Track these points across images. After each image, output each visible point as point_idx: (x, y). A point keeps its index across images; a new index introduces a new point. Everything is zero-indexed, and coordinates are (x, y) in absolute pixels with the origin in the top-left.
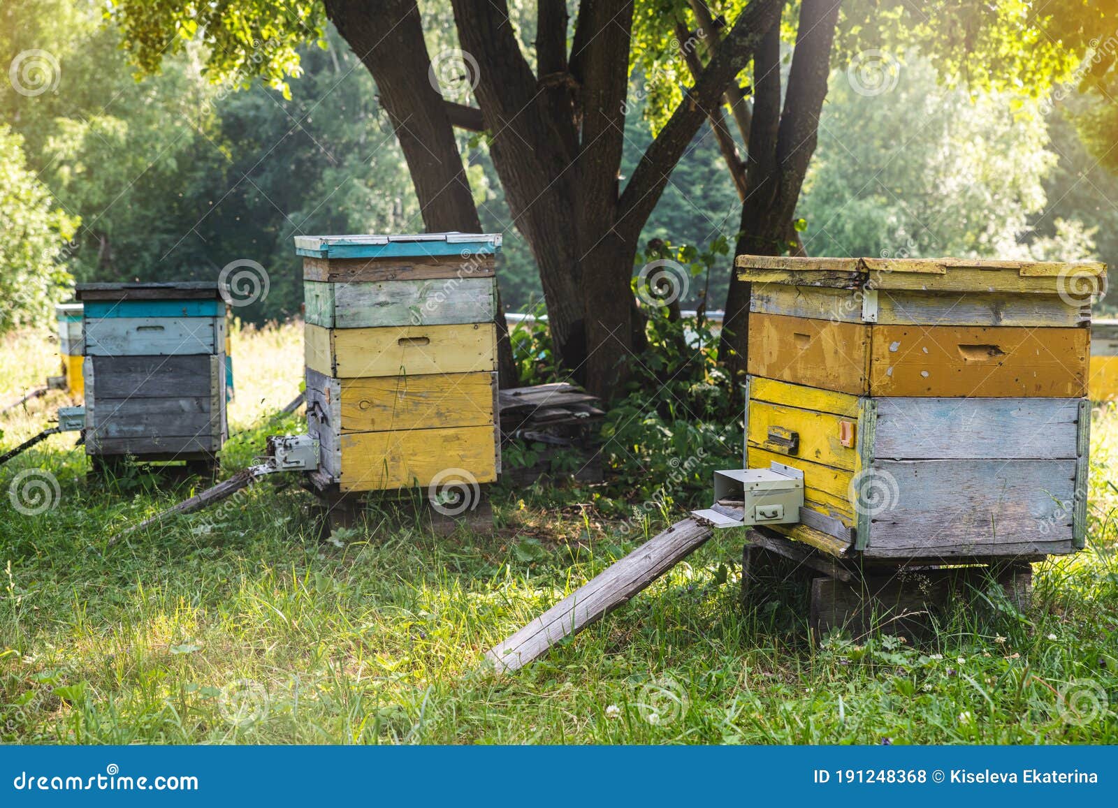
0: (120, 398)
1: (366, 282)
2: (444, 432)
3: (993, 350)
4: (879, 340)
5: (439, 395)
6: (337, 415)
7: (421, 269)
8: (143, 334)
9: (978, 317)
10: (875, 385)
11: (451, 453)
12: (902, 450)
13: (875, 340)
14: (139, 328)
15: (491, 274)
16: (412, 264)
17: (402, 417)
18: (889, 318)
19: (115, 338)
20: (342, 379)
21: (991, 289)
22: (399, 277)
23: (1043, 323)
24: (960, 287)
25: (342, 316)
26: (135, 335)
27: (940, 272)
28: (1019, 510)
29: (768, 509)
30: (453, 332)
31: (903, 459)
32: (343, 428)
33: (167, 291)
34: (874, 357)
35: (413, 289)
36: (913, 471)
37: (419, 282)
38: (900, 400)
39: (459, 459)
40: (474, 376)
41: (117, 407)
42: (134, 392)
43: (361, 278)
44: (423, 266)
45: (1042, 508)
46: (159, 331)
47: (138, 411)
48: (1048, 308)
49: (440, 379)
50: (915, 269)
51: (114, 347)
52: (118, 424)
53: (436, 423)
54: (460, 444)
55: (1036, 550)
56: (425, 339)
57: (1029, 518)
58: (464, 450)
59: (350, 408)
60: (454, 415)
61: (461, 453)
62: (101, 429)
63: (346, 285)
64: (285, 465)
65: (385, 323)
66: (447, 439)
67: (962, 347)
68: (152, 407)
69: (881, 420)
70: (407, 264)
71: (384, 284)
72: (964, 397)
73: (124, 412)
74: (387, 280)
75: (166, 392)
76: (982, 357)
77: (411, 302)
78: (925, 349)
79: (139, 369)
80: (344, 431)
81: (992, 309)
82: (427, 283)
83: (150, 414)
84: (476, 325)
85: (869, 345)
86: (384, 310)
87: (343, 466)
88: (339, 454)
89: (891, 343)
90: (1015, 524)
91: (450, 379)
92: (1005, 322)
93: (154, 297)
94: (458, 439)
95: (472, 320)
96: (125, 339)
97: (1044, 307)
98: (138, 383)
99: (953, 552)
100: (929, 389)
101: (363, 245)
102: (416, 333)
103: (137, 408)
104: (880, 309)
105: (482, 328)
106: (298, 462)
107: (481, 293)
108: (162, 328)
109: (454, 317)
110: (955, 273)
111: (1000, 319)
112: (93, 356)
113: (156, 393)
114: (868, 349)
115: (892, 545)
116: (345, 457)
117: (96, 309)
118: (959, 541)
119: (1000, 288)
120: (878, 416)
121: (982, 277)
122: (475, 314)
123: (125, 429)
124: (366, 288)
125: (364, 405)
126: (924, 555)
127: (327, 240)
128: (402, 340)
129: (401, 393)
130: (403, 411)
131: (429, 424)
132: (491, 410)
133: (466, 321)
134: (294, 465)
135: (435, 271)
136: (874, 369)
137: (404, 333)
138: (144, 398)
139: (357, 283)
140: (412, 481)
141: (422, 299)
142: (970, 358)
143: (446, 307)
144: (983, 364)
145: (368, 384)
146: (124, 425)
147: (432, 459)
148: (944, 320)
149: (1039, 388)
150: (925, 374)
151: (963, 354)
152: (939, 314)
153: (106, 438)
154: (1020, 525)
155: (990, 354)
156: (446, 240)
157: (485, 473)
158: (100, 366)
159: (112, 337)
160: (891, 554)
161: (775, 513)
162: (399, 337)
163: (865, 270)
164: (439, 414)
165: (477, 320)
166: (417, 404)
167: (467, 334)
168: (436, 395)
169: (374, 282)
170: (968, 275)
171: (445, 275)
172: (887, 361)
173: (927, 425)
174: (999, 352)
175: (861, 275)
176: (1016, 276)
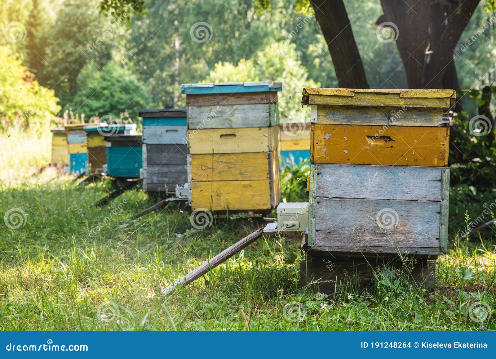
0: (159, 165)
1: (204, 106)
2: (243, 183)
3: (387, 138)
4: (318, 132)
5: (241, 163)
6: (190, 173)
7: (232, 100)
8: (169, 134)
9: (378, 120)
10: (315, 159)
11: (247, 193)
12: (334, 192)
13: (316, 132)
14: (167, 131)
15: (268, 102)
16: (227, 97)
17: (222, 174)
19: (156, 135)
20: (193, 154)
21: (382, 105)
22: (220, 104)
23: (418, 124)
24: (363, 104)
25: (192, 123)
26: (165, 134)
27: (351, 95)
28: (405, 229)
29: (290, 223)
30: (248, 132)
31: (333, 198)
32: (192, 179)
33: (179, 113)
34: (315, 141)
35: (228, 109)
36: (339, 204)
37: (230, 107)
38: (331, 166)
39: (251, 197)
40: (260, 154)
41: (156, 169)
42: (164, 162)
43: (202, 104)
44: (233, 98)
45: (419, 228)
46: (176, 132)
47: (166, 171)
48: (422, 115)
49: (241, 156)
50: (336, 94)
51: (156, 140)
52: (157, 177)
53: (239, 178)
54: (252, 189)
55: (417, 252)
56: (234, 135)
57: (412, 233)
58: (254, 192)
59: (196, 169)
60: (249, 174)
61: (252, 193)
62: (149, 179)
63: (194, 108)
64: (180, 197)
65: (214, 127)
66: (245, 186)
67: (368, 137)
68: (173, 169)
69: (320, 176)
70: (225, 97)
71: (213, 107)
72: (370, 164)
73: (160, 171)
74: (215, 105)
75: (178, 162)
76: (381, 143)
77: (226, 116)
78: (346, 138)
79: (167, 150)
80: (193, 181)
81: (386, 116)
82: (235, 107)
83: (171, 172)
84: (260, 128)
85: (313, 135)
86: (213, 120)
87: (193, 198)
88: (191, 191)
89: (325, 134)
90: (403, 237)
91: (247, 156)
92: (395, 123)
93: (173, 116)
94: (251, 186)
95: (258, 126)
96: (160, 136)
97: (419, 115)
98: (166, 157)
99: (364, 250)
100: (348, 160)
101: (201, 88)
102: (229, 132)
103: (165, 169)
104: (318, 116)
105: (263, 130)
106: (186, 196)
107: (263, 112)
108: (177, 131)
109: (248, 124)
110: (360, 96)
112: (147, 144)
113: (175, 162)
114: (313, 137)
115: (328, 244)
116: (193, 193)
117: (148, 122)
118: (367, 244)
119: (387, 104)
120: (318, 174)
121: (377, 98)
122: (259, 122)
123: (160, 179)
124: (204, 109)
125: (203, 168)
126: (347, 250)
127: (184, 85)
128: (222, 136)
129: (222, 162)
130: (223, 171)
131: (235, 178)
132: (268, 172)
133: (255, 126)
134: (184, 197)
135: (238, 101)
136: (315, 149)
137: (224, 132)
138: (168, 165)
139: (200, 106)
140: (226, 207)
141: (232, 115)
142: (372, 143)
143: (245, 119)
144: (381, 146)
145: (205, 157)
146: (160, 177)
147: (238, 196)
148: (357, 122)
149: (416, 160)
150: (346, 151)
152: (355, 119)
153: (152, 183)
154: (406, 237)
155: (386, 141)
156: (243, 85)
157: (265, 204)
158: (150, 149)
159: (154, 135)
160: (327, 249)
161: (294, 225)
162: (221, 134)
163: (306, 94)
164: (241, 174)
165: (260, 126)
166: (229, 168)
167: (255, 133)
168: (239, 163)
169: (208, 106)
170: (368, 97)
171: (244, 103)
172: (323, 144)
173: (347, 180)
174: (391, 140)
175: (304, 97)
176: (398, 97)
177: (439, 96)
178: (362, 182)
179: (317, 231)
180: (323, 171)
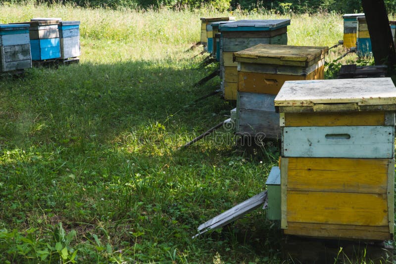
4: (241, 76)
9: (270, 71)
10: (240, 89)
12: (248, 107)
18: (244, 70)
23: (290, 74)
24: (261, 62)
25: (225, 48)
27: (256, 58)
31: (248, 110)
34: (239, 81)
36: (251, 113)
38: (247, 93)
48: (292, 70)
50: (249, 57)
67: (266, 79)
69: (242, 98)
72: (266, 94)
76: (272, 83)
78: (254, 80)
81: (274, 69)
85: (238, 77)
89: (244, 77)
92: (278, 73)
100: (256, 91)
104: (241, 68)
110: (261, 58)
111: (277, 72)
119: (275, 63)
121: (269, 60)
136: (239, 84)
142: (268, 83)
144: (271, 85)
148: (260, 71)
150: (254, 86)
151: (265, 81)
152: (258, 69)
155: (274, 82)
170: (264, 59)
172: (243, 82)
173: (255, 101)
174: (277, 81)
175: (233, 58)
176: (279, 60)
177: (300, 60)
178: (262, 102)
179: (240, 125)
180: (243, 96)
